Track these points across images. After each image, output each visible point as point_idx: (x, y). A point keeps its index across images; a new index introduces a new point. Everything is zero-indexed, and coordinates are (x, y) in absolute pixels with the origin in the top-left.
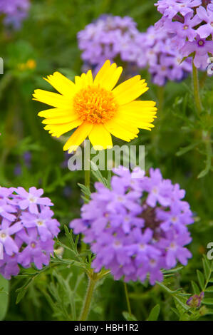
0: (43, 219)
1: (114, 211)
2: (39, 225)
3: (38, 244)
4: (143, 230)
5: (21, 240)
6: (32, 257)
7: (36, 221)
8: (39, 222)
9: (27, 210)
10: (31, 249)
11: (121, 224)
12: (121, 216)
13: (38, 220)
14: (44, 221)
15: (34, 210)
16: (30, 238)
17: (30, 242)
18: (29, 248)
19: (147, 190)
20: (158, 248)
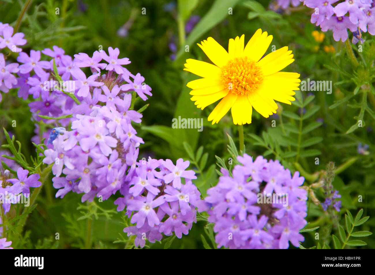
0: (185, 193)
1: (233, 200)
2: (180, 199)
3: (179, 216)
4: (258, 217)
5: (164, 212)
6: (173, 227)
7: (178, 195)
8: (181, 196)
9: (171, 184)
10: (172, 220)
11: (238, 212)
12: (238, 205)
13: (180, 194)
14: (186, 196)
15: (177, 184)
16: (172, 211)
17: (171, 214)
18: (170, 220)
19: (266, 180)
20: (271, 233)
